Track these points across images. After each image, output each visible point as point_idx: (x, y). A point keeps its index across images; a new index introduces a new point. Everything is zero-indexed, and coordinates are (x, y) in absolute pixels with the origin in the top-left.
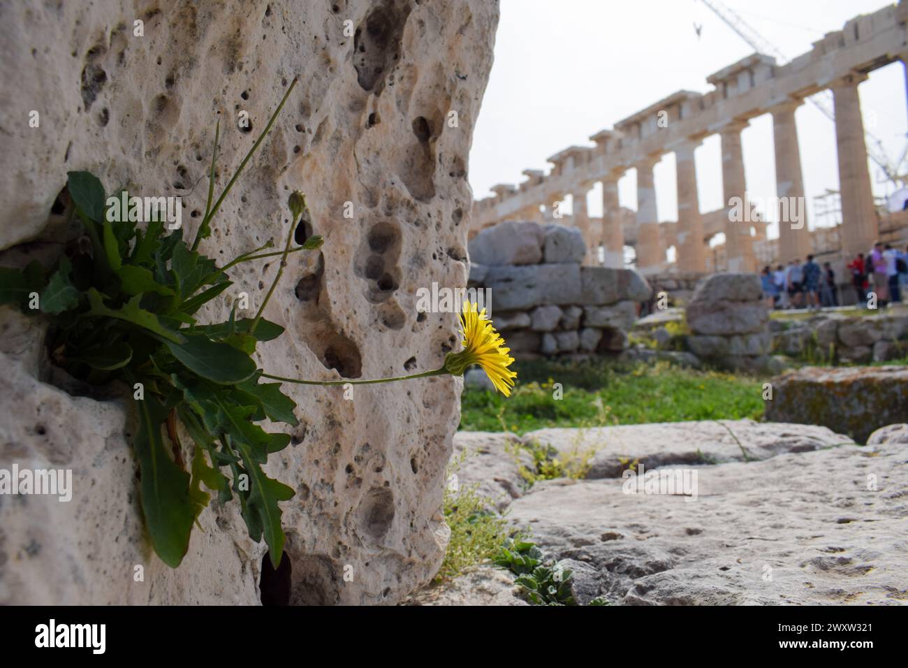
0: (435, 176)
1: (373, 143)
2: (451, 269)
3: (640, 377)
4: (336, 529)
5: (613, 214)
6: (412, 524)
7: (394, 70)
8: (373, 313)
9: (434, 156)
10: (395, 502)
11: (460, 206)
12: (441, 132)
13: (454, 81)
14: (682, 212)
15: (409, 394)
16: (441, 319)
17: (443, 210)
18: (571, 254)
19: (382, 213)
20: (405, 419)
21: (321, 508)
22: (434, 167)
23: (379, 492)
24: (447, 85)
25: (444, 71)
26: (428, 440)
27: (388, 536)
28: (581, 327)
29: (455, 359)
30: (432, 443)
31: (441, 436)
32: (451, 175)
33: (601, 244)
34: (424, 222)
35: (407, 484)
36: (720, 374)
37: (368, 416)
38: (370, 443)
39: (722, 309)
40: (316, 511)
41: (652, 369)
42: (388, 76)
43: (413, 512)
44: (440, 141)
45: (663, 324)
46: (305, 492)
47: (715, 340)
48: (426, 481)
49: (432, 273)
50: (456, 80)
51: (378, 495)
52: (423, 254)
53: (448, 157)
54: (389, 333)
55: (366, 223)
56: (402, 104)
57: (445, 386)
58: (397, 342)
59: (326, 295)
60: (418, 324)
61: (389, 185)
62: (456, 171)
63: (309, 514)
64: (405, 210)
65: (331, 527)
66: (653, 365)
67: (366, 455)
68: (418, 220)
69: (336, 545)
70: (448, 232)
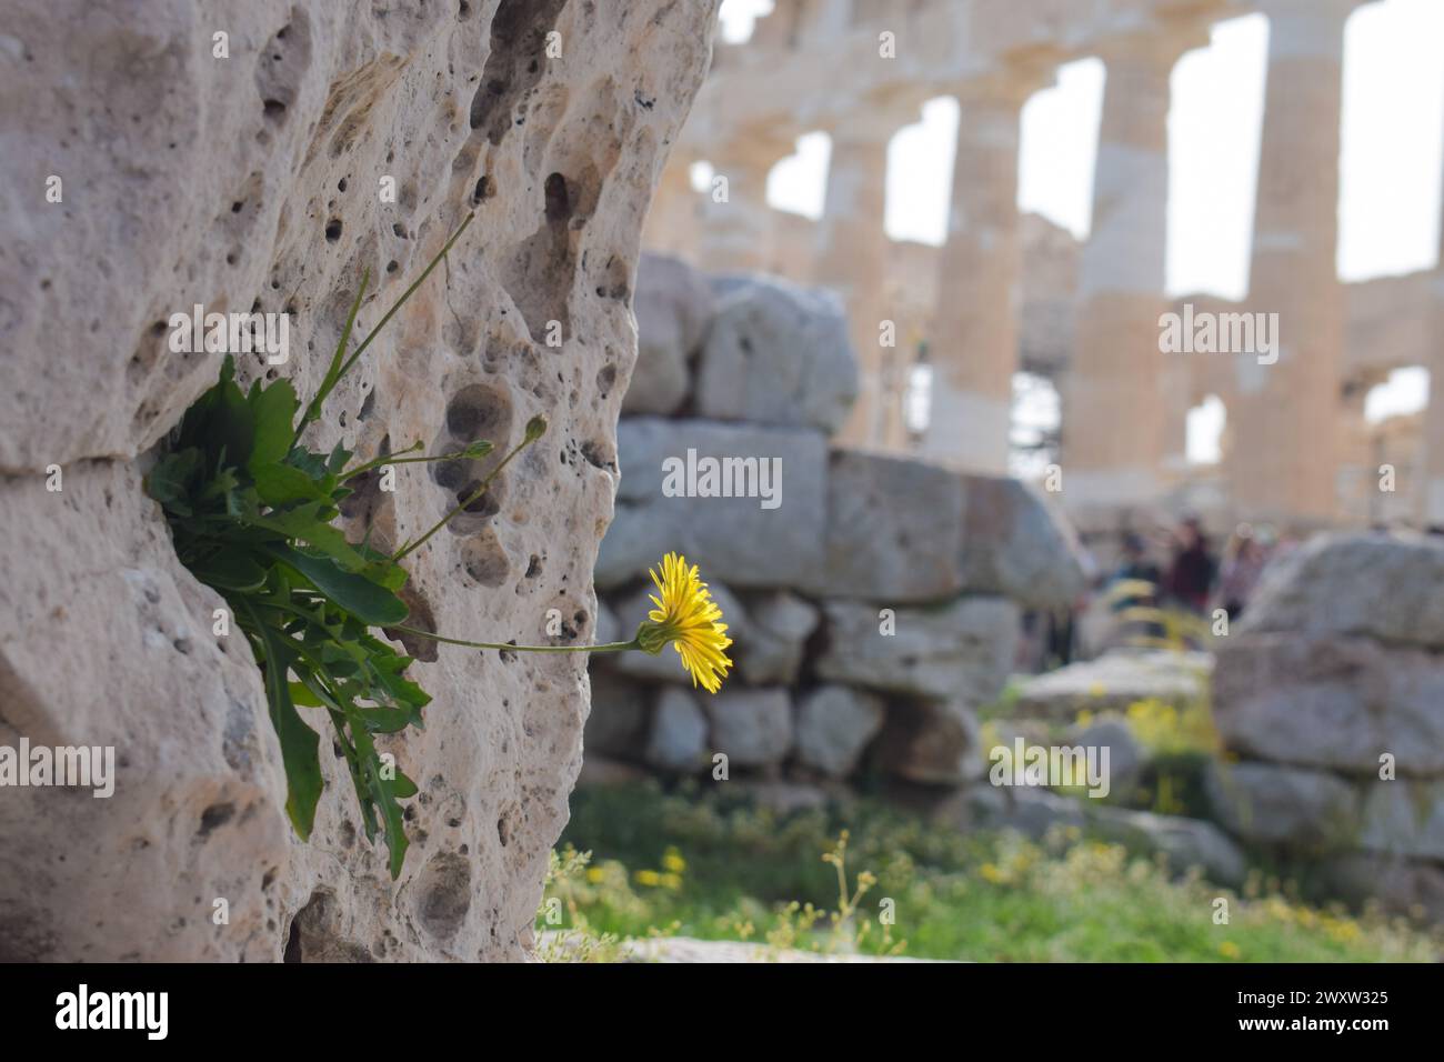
0: (572, 297)
1: (477, 234)
2: (589, 484)
3: (1004, 890)
4: (384, 907)
5: (989, 239)
6: (492, 931)
7: (528, 94)
8: (455, 551)
9: (574, 255)
10: (473, 884)
11: (613, 359)
12: (593, 209)
13: (630, 111)
14: (1263, 264)
15: (506, 704)
16: (564, 578)
17: (583, 368)
18: (800, 394)
19: (479, 365)
20: (501, 745)
21: (368, 866)
22: (572, 278)
23: (449, 864)
24: (617, 121)
25: (615, 93)
26: (527, 793)
27: (458, 937)
28: (805, 682)
29: (654, 630)
30: (533, 800)
31: (548, 790)
32: (600, 292)
33: (923, 355)
34: (551, 391)
35: (492, 857)
36: (1308, 917)
37: (445, 728)
38: (444, 776)
39: (1349, 672)
40: (361, 871)
41: (1057, 869)
42: (518, 103)
43: (496, 912)
44: (590, 227)
45: (1120, 703)
46: (347, 835)
47: (1310, 787)
48: (519, 864)
49: (557, 489)
50: (634, 109)
51: (444, 869)
52: (544, 450)
53: (598, 257)
54: (480, 590)
55: (450, 384)
56: (532, 152)
57: (563, 702)
58: (492, 610)
59: (392, 512)
60: (525, 580)
61: (496, 314)
62: (609, 284)
63: (351, 872)
64: (518, 364)
65: (377, 904)
66: (1061, 854)
67: (438, 795)
68: (540, 384)
69: (380, 934)
70: (589, 411)
